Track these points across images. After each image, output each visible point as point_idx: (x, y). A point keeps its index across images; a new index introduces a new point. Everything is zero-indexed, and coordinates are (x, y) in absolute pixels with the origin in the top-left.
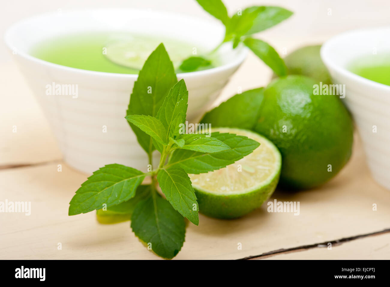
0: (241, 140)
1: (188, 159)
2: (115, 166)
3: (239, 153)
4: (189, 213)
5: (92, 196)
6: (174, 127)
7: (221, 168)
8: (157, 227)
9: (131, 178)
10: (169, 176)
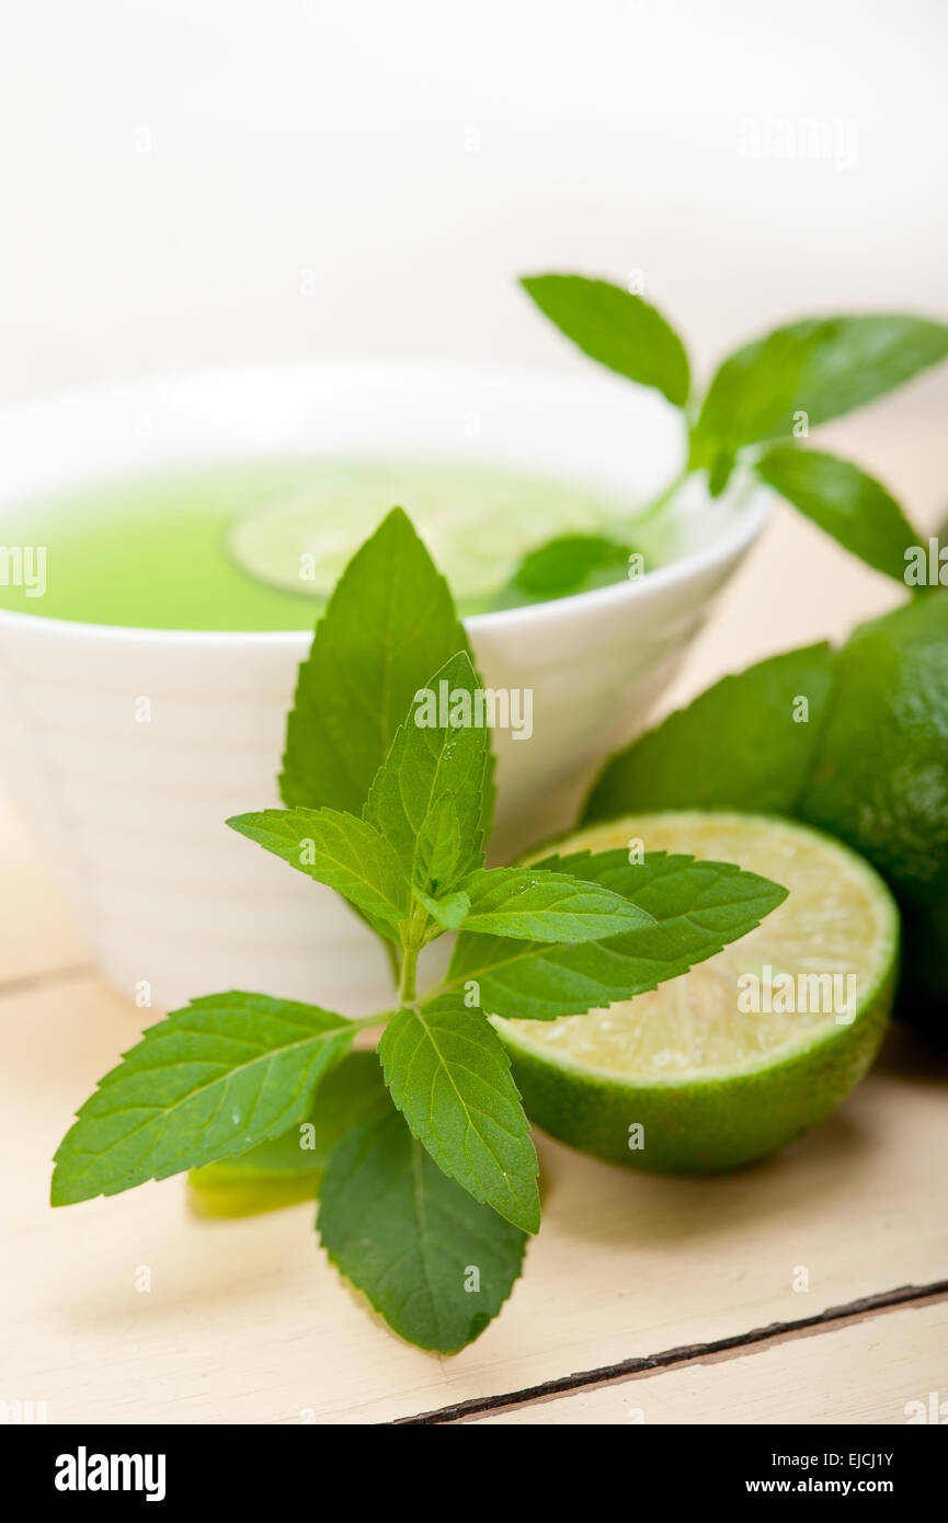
0: (713, 881)
1: (514, 959)
2: (233, 1000)
3: (707, 931)
4: (498, 1185)
5: (143, 1123)
6: (431, 849)
7: (637, 993)
8: (416, 1222)
9: (296, 1045)
10: (427, 1037)
